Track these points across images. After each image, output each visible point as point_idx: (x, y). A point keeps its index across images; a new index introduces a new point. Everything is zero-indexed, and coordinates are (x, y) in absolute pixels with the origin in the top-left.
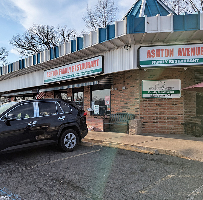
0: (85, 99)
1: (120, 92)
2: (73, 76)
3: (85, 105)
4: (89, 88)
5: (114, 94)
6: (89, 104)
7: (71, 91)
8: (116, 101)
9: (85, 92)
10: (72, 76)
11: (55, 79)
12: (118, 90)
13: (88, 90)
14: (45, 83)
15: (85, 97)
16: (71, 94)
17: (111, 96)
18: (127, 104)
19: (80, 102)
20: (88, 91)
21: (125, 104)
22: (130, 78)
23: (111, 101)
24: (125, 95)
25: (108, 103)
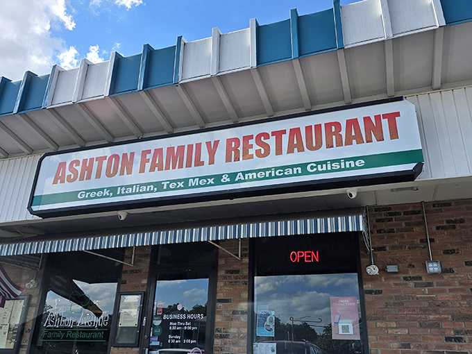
0: (219, 305)
1: (411, 284)
2: (232, 182)
3: (221, 337)
4: (246, 260)
5: (380, 292)
6: (245, 331)
7: (145, 265)
8: (394, 324)
9: (221, 273)
10: (225, 179)
11: (106, 193)
12: (402, 276)
13: (236, 267)
14: (35, 208)
15: (220, 296)
16: (145, 281)
17: (368, 297)
18: (459, 340)
19: (189, 320)
20: (237, 272)
21: (448, 339)
22: (454, 227)
23: (370, 324)
24: (442, 297)
25: (345, 328)
